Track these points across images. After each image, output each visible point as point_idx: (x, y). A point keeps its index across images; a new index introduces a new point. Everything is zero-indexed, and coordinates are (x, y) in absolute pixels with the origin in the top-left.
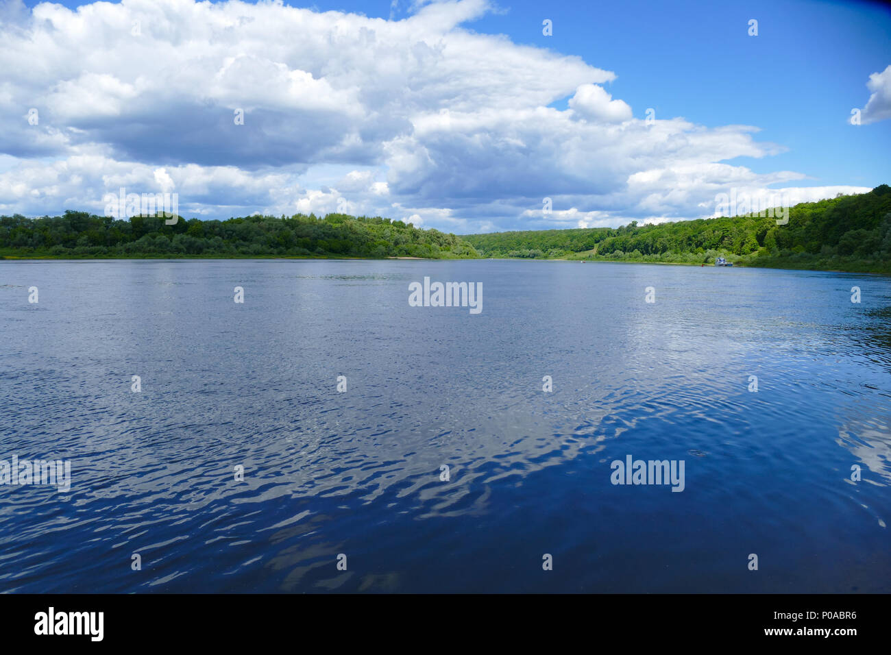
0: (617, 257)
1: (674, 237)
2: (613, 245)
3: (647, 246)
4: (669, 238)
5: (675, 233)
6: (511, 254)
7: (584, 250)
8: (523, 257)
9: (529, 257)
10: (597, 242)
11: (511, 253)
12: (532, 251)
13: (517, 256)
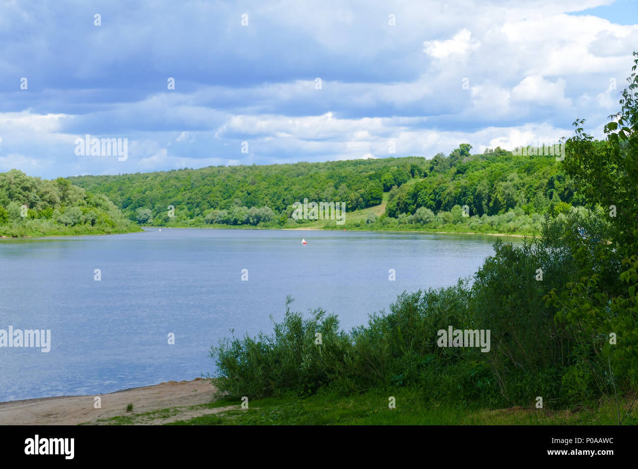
0: (422, 222)
1: (528, 179)
2: (415, 196)
3: (479, 197)
4: (517, 180)
5: (529, 170)
6: (209, 217)
7: (362, 208)
8: (235, 223)
9: (247, 222)
10: (387, 189)
11: (209, 214)
12: (255, 211)
13: (224, 222)
